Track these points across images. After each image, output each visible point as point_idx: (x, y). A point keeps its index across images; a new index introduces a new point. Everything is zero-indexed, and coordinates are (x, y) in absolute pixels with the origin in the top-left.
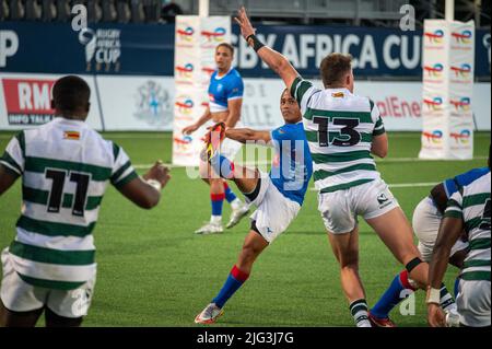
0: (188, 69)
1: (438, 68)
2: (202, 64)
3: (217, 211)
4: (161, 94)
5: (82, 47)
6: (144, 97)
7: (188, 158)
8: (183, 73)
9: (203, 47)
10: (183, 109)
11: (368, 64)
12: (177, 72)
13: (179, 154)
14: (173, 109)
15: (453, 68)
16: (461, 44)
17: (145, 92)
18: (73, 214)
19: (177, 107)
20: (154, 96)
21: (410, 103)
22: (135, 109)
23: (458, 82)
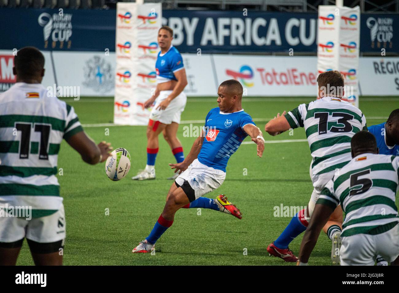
0: (127, 46)
1: (330, 45)
2: (139, 41)
3: (151, 162)
4: (105, 67)
5: (41, 29)
6: (91, 69)
7: (127, 118)
8: (123, 49)
9: (139, 28)
10: (122, 78)
11: (273, 42)
12: (118, 49)
13: (119, 115)
14: (114, 78)
15: (342, 45)
16: (349, 25)
17: (92, 65)
18: (40, 158)
19: (118, 77)
20: (99, 68)
21: (307, 73)
22: (83, 79)
23: (346, 56)
